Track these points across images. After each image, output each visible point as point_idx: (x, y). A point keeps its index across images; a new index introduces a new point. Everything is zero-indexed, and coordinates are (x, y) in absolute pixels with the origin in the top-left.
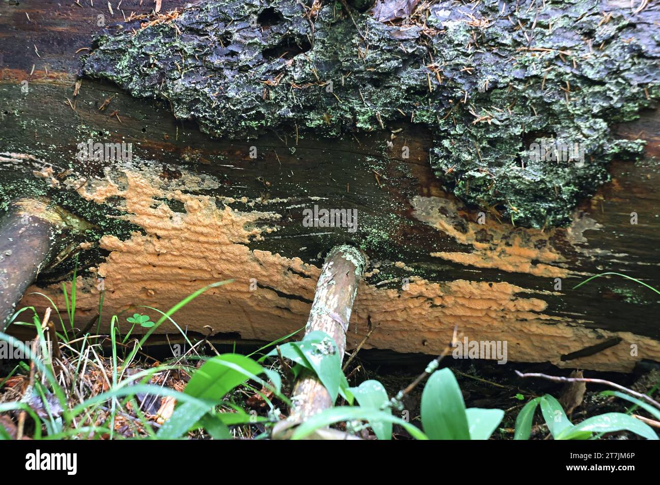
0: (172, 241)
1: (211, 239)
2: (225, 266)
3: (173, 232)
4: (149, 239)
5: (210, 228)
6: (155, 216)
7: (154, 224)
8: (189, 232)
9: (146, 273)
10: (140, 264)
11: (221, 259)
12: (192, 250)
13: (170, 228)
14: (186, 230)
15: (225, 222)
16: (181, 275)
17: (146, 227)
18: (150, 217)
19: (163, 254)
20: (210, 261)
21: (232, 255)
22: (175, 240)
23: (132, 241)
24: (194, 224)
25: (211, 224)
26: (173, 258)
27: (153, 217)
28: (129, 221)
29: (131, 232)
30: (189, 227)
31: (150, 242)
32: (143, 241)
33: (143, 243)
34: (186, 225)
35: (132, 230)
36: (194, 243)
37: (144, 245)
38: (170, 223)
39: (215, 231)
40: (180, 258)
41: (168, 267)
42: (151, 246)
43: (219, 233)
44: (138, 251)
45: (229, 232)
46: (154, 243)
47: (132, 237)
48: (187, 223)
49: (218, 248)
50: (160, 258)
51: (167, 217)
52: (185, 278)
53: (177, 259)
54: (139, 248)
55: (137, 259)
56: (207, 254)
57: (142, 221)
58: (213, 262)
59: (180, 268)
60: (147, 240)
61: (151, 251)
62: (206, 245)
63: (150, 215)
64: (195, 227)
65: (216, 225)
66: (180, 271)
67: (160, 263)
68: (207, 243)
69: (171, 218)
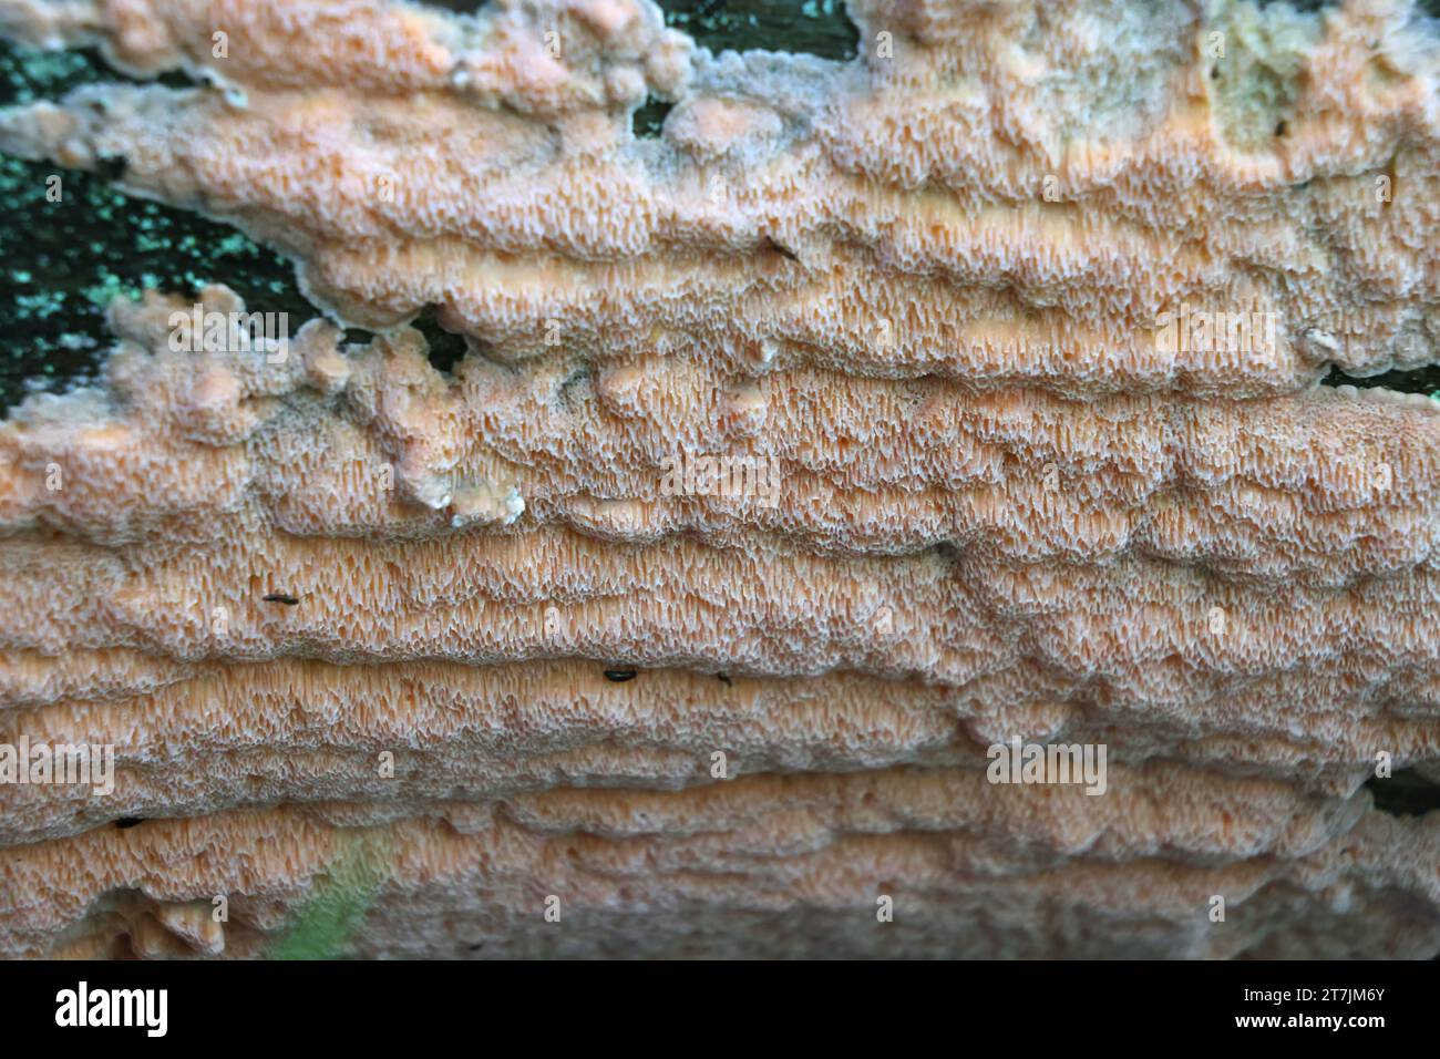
0: (626, 387)
1: (1100, 352)
2: (1159, 623)
3: (664, 285)
4: (337, 370)
5: (1122, 217)
6: (464, 97)
7: (442, 196)
8: (854, 272)
9: (204, 751)
10: (161, 657)
11: (1147, 555)
12: (828, 475)
13: (637, 239)
14: (816, 256)
15: (1309, 147)
16: (613, 741)
17: (329, 238)
18: (393, 114)
19: (484, 533)
20: (1001, 585)
21: (1285, 514)
22: (657, 372)
23: (121, 398)
24: (944, 185)
25: (1154, 180)
26: (581, 572)
27: (438, 116)
28: (117, 167)
29: (113, 297)
30: (869, 226)
31: (345, 403)
32: (252, 399)
33: (250, 419)
34: (842, 195)
35: (132, 279)
36: (870, 398)
37: (252, 444)
38: (640, 182)
39: (1169, 252)
40: (660, 570)
41: (493, 665)
42: (349, 444)
43: (1217, 272)
44: (177, 518)
45: (1320, 261)
46: (404, 414)
47: (126, 363)
48: (860, 176)
49: (1148, 447)
50: (438, 579)
51: (613, 105)
52: (643, 767)
53: (617, 574)
54: (191, 481)
55: (141, 604)
56: (1000, 513)
57: (286, 163)
58: (1042, 594)
59: (620, 674)
60: (312, 387)
61: (337, 515)
62: (1018, 420)
63: (402, 91)
64: (947, 215)
65: (1204, 183)
66: (616, 706)
67: (410, 634)
68: (1045, 389)
69: (653, 115)
